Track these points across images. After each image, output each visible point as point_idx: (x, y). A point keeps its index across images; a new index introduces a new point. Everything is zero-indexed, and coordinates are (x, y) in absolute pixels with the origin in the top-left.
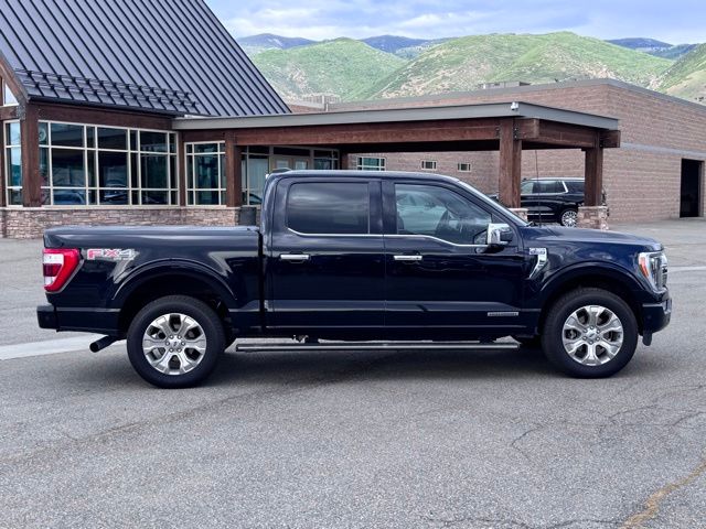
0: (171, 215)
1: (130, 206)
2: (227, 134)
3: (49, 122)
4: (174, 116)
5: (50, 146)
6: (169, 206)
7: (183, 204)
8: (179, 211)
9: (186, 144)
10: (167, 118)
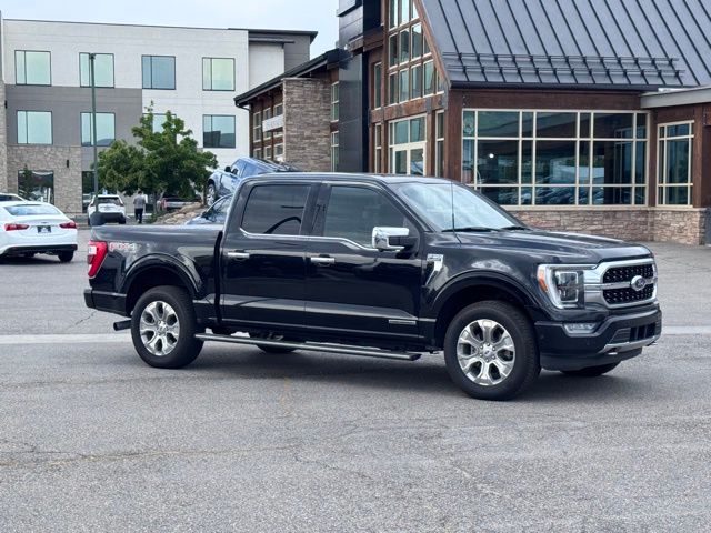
0: (633, 217)
1: (577, 207)
2: (698, 111)
3: (477, 110)
4: (643, 91)
5: (476, 138)
6: (633, 206)
7: (652, 203)
8: (645, 213)
9: (659, 125)
10: (633, 95)
